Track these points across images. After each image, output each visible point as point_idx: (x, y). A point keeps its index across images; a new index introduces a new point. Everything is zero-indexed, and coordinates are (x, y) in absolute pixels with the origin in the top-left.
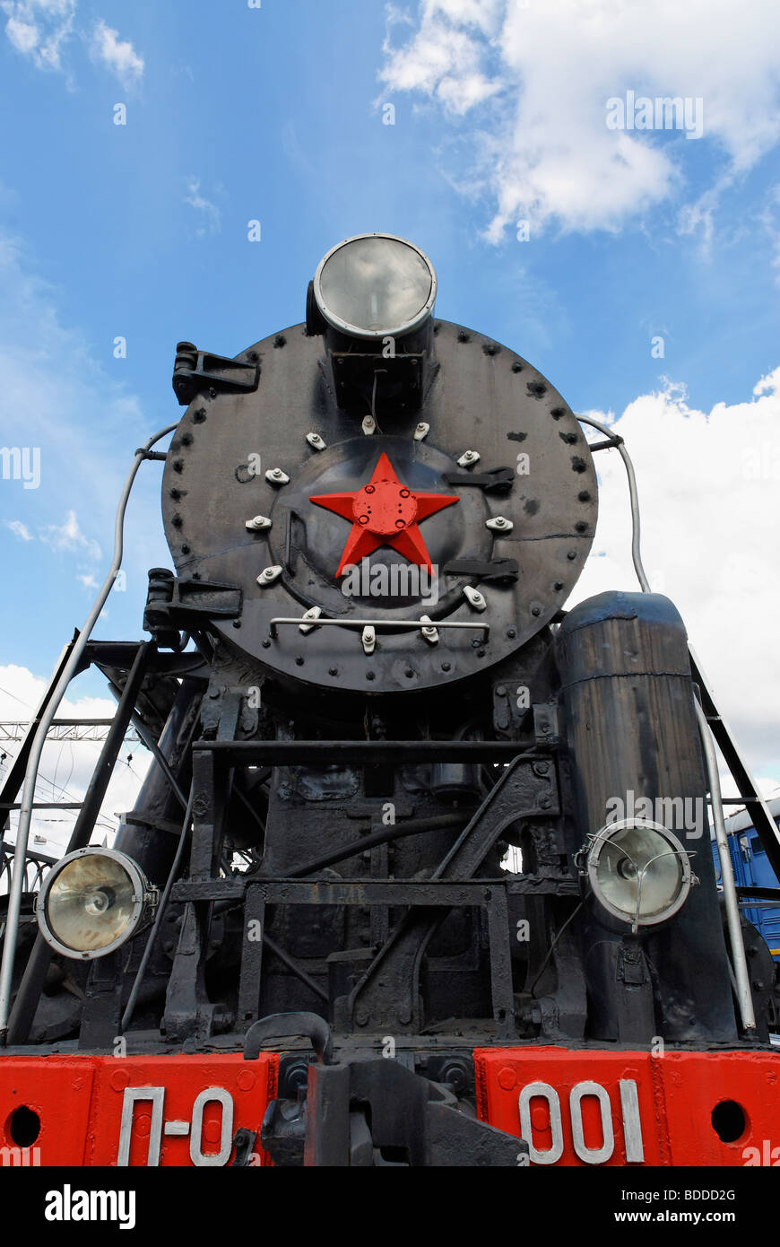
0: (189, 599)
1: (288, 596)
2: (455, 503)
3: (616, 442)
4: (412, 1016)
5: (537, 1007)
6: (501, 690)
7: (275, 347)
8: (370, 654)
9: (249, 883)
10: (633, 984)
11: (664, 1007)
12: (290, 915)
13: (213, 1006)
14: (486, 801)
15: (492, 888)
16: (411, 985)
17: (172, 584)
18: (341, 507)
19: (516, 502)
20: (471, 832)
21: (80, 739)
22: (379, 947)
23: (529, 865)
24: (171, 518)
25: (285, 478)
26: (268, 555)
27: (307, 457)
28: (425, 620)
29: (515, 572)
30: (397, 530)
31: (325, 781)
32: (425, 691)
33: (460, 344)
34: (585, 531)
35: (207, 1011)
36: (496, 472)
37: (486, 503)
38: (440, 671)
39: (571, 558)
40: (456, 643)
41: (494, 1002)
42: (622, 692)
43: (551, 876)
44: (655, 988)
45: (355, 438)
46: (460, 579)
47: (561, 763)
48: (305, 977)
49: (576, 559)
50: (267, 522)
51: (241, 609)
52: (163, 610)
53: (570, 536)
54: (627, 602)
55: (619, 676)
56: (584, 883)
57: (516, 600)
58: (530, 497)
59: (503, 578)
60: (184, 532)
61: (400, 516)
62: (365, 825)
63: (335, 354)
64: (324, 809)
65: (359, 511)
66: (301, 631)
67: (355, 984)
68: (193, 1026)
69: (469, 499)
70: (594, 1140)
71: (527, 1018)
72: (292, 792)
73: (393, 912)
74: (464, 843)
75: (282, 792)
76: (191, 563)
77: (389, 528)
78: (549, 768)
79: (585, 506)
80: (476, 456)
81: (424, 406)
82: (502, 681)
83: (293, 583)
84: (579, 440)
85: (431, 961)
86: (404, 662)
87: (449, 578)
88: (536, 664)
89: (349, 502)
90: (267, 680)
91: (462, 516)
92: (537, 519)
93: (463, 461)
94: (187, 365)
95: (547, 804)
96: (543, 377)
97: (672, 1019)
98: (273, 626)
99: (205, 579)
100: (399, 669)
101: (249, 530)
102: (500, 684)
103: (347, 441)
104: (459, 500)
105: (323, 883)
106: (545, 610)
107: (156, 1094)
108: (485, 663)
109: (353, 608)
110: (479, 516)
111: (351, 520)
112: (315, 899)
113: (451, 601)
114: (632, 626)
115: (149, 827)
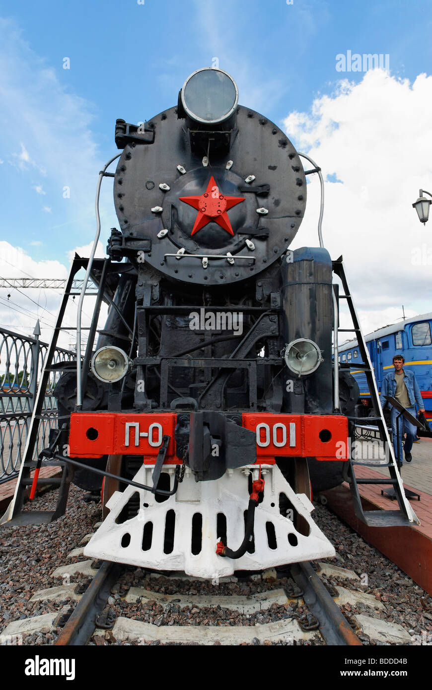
0: (128, 244)
1: (171, 243)
2: (243, 201)
3: (318, 170)
4: (221, 405)
5: (265, 402)
6: (259, 284)
7: (162, 120)
8: (206, 269)
9: (162, 359)
10: (298, 394)
11: (309, 402)
12: (172, 371)
13: (151, 400)
14: (252, 328)
15: (251, 362)
16: (221, 396)
17: (122, 238)
18: (194, 203)
19: (270, 200)
20: (244, 342)
21: (47, 287)
22: (209, 382)
23: (266, 355)
24: (119, 206)
25: (168, 188)
26: (162, 224)
27: (177, 178)
28: (229, 255)
29: (268, 234)
30: (218, 215)
31: (185, 319)
32: (229, 284)
33: (249, 119)
34: (299, 214)
35: (149, 402)
36: (262, 186)
37: (257, 201)
38: (235, 276)
39: (292, 227)
40: (242, 264)
41: (250, 400)
42: (305, 290)
43: (273, 358)
44: (306, 396)
45: (199, 168)
46: (244, 236)
47: (280, 316)
48: (179, 394)
49: (295, 227)
50: (161, 209)
51: (151, 249)
52: (119, 249)
53: (293, 217)
54: (310, 253)
55: (304, 284)
56: (284, 361)
57: (267, 246)
58: (276, 198)
59: (262, 236)
60: (125, 213)
61: (219, 208)
62: (202, 337)
63: (191, 131)
64: (185, 330)
65: (201, 206)
66: (177, 259)
67: (200, 395)
68: (146, 406)
69: (249, 197)
70: (280, 439)
71: (261, 405)
72: (172, 323)
73: (213, 371)
74: (242, 345)
75: (167, 323)
76: (128, 228)
77: (214, 214)
78: (275, 318)
79: (300, 202)
80: (253, 177)
81: (231, 152)
82: (260, 280)
83: (172, 237)
84: (300, 170)
85: (228, 389)
86: (220, 272)
87: (240, 235)
88: (275, 273)
89: (197, 201)
90: (162, 278)
91: (246, 206)
92: (279, 208)
93: (247, 180)
94: (121, 131)
95: (274, 332)
96: (286, 137)
97: (310, 405)
98: (165, 257)
99: (135, 235)
100: (217, 276)
101: (153, 212)
102: (259, 282)
103: (196, 169)
104: (245, 200)
105: (189, 359)
106: (280, 250)
107: (137, 425)
108: (253, 273)
109: (198, 249)
110: (254, 207)
111: (198, 209)
112: (186, 365)
113: (240, 246)
114: (311, 264)
115: (112, 336)
